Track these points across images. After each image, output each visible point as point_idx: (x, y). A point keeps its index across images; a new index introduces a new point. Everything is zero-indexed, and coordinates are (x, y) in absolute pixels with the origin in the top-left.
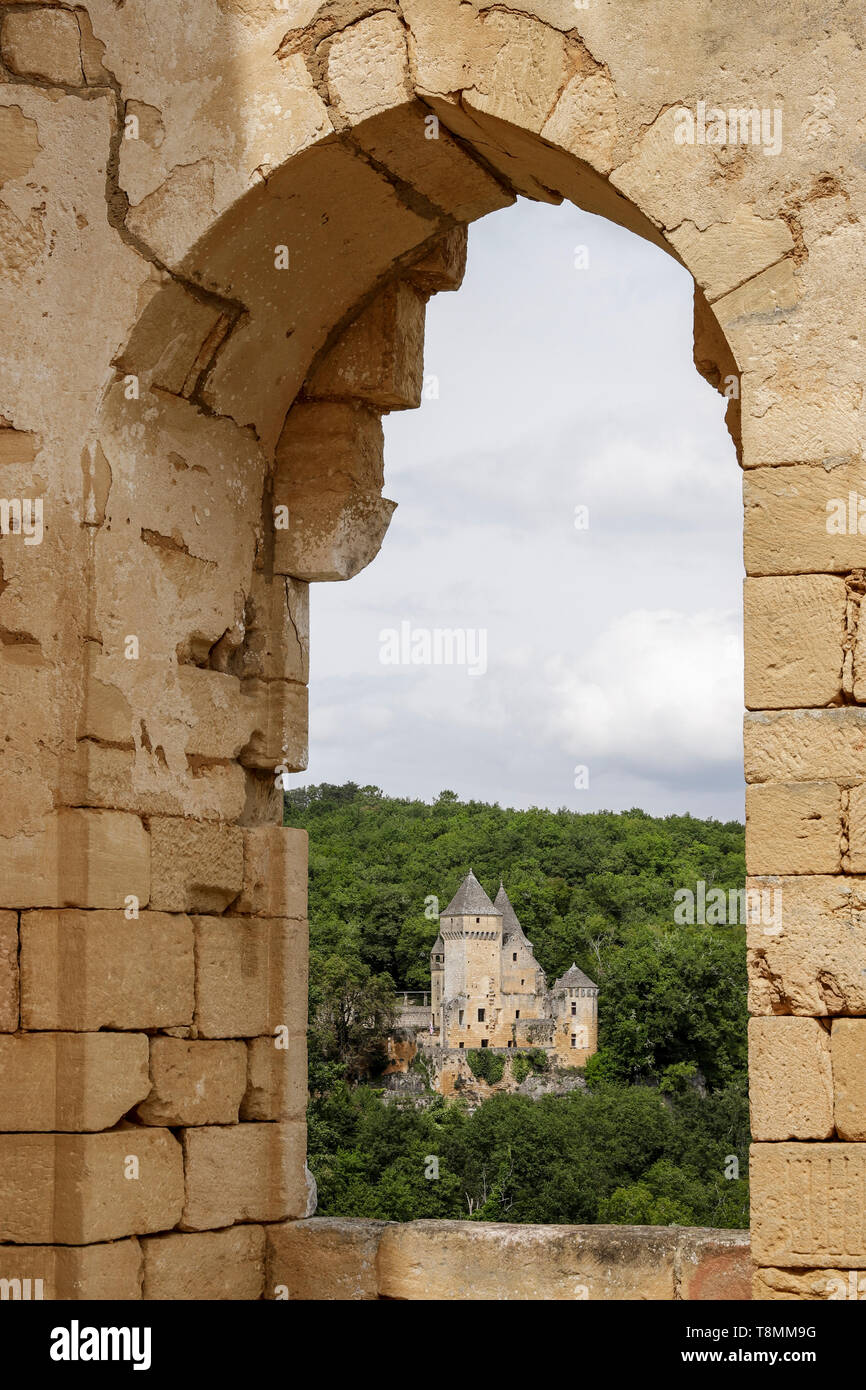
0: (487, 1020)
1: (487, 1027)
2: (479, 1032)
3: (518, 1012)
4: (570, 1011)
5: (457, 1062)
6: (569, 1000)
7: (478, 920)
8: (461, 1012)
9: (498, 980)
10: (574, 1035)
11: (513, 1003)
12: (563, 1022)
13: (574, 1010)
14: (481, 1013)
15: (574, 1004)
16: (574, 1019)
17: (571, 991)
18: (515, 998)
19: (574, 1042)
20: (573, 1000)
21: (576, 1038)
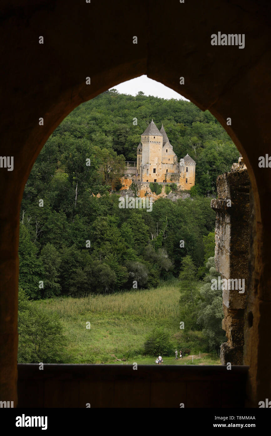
0: (156, 172)
1: (156, 175)
2: (153, 176)
3: (167, 170)
4: (185, 170)
5: (146, 187)
7: (154, 137)
8: (148, 169)
9: (161, 159)
12: (183, 174)
13: (187, 171)
14: (155, 170)
16: (187, 173)
17: (186, 164)
18: (166, 165)
19: (187, 181)
20: (187, 166)
21: (188, 180)
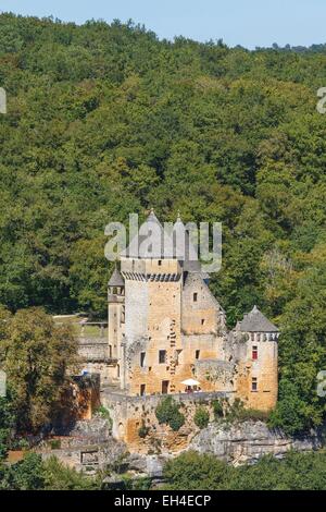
0: (168, 361)
1: (168, 368)
2: (161, 373)
3: (197, 352)
4: (250, 355)
5: (141, 410)
6: (250, 344)
7: (159, 263)
8: (143, 355)
9: (178, 321)
10: (255, 379)
11: (192, 343)
12: (244, 366)
13: (255, 355)
14: (162, 354)
15: (255, 348)
16: (255, 363)
17: (253, 336)
18: (196, 338)
19: (254, 385)
20: (255, 343)
21: (257, 381)
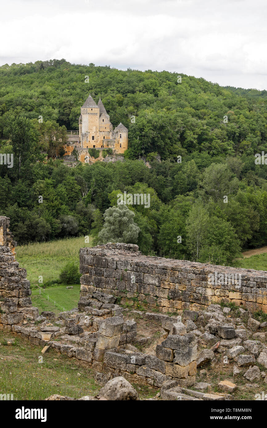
0: (95, 139)
1: (95, 141)
2: (93, 143)
3: (104, 137)
4: (119, 137)
5: (85, 152)
6: (119, 133)
7: (92, 110)
8: (87, 137)
9: (98, 127)
10: (121, 144)
12: (117, 140)
13: (121, 137)
14: (93, 138)
15: (121, 135)
16: (121, 139)
17: (120, 131)
18: (103, 133)
19: (121, 146)
20: (120, 133)
